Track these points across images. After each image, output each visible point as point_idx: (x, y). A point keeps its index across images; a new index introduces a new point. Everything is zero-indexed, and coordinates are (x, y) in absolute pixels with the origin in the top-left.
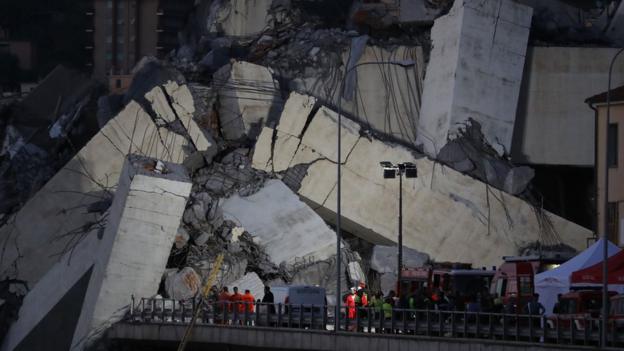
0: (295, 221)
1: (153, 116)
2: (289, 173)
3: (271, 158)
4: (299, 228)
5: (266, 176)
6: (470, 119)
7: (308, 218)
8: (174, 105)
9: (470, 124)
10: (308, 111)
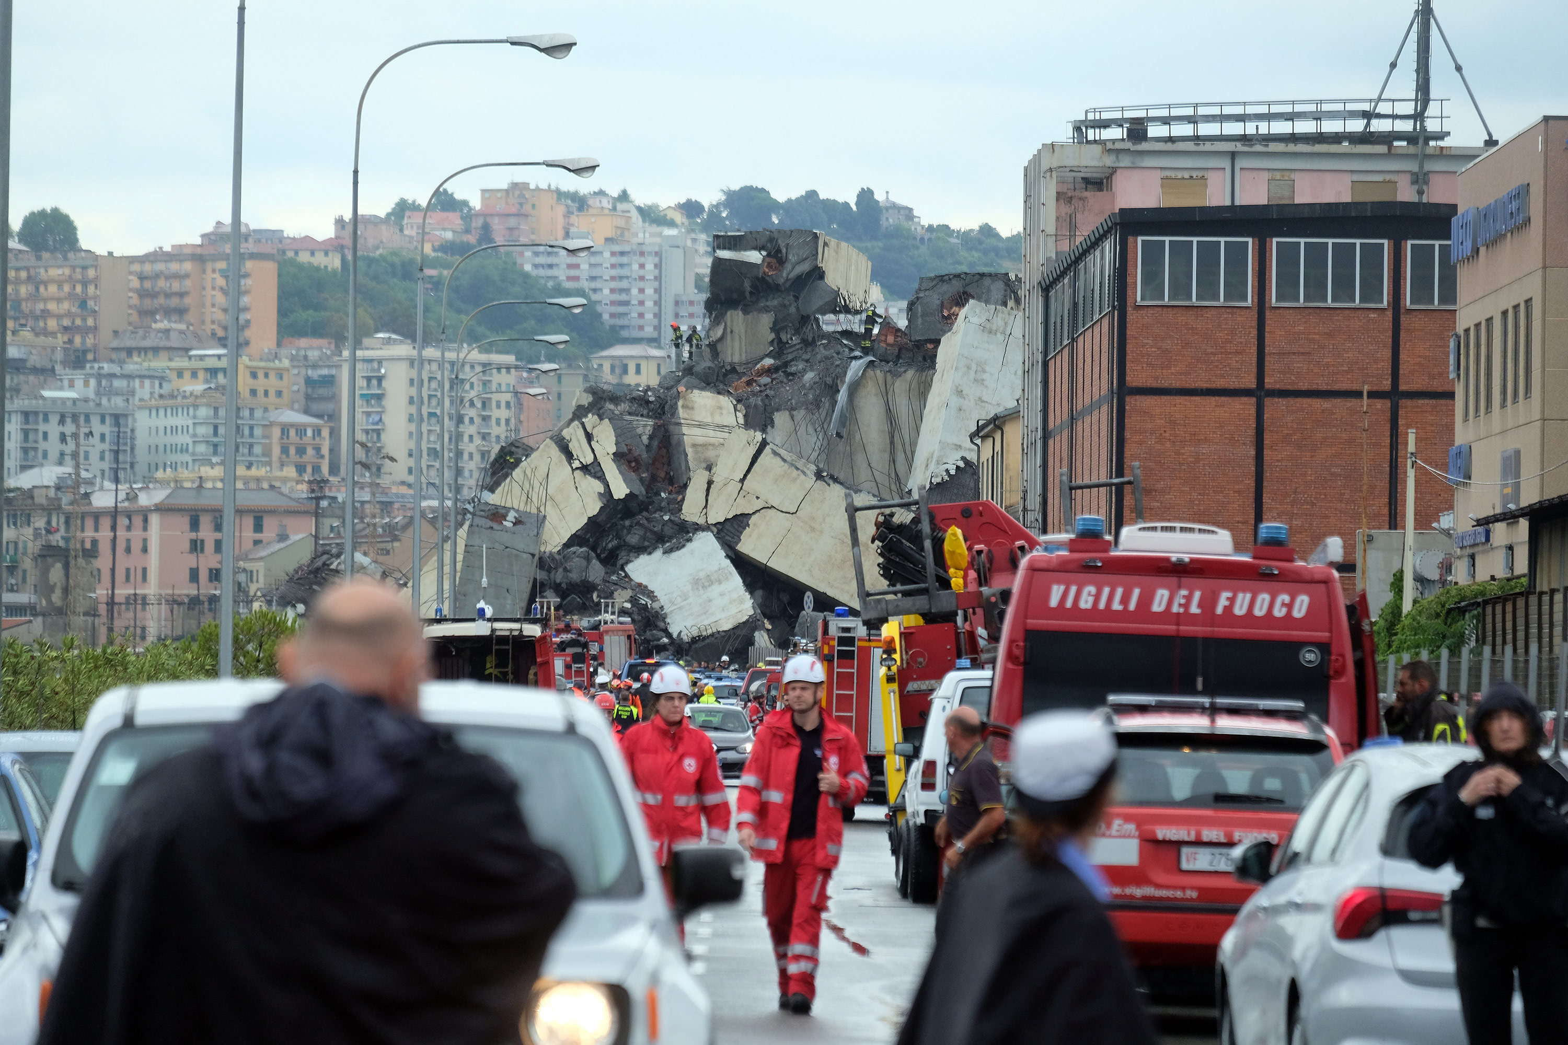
0: (711, 583)
1: (569, 456)
2: (728, 526)
3: (706, 507)
4: (715, 590)
5: (697, 528)
6: (963, 458)
7: (727, 579)
8: (592, 443)
9: (961, 464)
10: (752, 450)
